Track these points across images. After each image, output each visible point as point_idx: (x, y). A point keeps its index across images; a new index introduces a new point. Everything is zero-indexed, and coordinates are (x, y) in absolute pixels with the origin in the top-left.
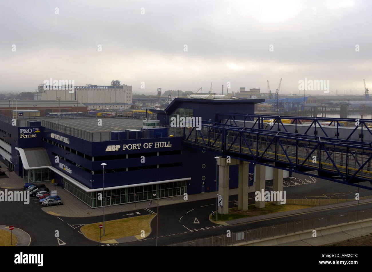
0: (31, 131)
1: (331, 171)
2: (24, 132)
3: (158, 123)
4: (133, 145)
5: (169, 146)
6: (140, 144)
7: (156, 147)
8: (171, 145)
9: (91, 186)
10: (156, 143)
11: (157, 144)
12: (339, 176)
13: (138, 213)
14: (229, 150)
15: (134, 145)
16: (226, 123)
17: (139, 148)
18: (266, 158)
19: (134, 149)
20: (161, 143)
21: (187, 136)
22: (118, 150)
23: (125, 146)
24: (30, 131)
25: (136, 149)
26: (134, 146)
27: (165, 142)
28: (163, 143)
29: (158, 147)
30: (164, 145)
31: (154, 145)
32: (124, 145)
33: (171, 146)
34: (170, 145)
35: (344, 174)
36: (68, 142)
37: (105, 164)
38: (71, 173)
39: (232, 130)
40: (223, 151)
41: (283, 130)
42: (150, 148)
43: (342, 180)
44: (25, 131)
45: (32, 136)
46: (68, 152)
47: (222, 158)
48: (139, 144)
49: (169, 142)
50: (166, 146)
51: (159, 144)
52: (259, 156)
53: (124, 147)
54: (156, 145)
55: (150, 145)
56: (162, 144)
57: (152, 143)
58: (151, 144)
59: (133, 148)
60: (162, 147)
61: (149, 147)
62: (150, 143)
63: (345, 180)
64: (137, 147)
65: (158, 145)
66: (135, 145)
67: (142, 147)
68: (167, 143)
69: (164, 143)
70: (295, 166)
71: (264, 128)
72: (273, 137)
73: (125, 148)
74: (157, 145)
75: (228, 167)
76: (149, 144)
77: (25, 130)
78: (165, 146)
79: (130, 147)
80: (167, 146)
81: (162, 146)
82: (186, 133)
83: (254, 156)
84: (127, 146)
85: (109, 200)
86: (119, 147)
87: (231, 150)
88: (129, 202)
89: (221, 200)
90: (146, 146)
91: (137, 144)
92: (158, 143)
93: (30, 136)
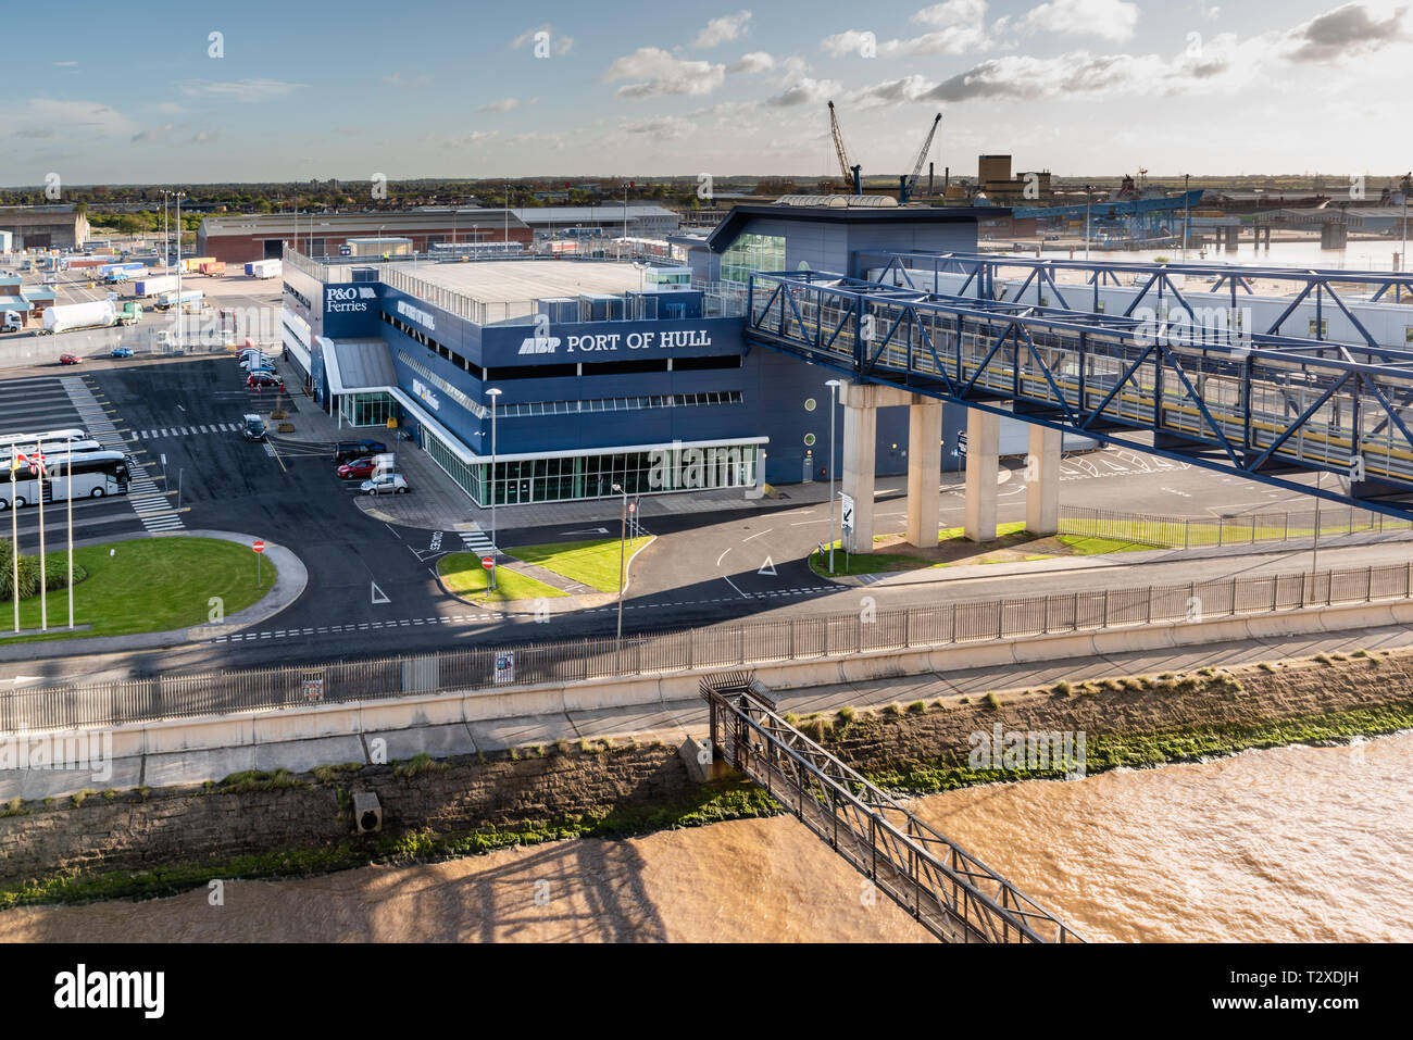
0: (355, 292)
1: (1196, 435)
2: (337, 298)
3: (688, 276)
4: (596, 339)
5: (703, 343)
6: (618, 336)
7: (663, 345)
8: (709, 340)
9: (479, 448)
10: (663, 334)
11: (667, 336)
12: (1224, 452)
13: (603, 531)
14: (875, 359)
15: (598, 337)
16: (880, 281)
17: (614, 348)
18: (987, 387)
19: (599, 348)
20: (678, 333)
21: (759, 315)
22: (553, 351)
23: (574, 341)
24: (351, 293)
25: (606, 348)
26: (599, 342)
27: (693, 333)
28: (685, 333)
29: (671, 345)
30: (689, 341)
31: (657, 339)
32: (570, 338)
33: (709, 343)
34: (706, 341)
35: (1240, 444)
36: (432, 326)
37: (498, 392)
38: (436, 408)
39: (885, 301)
40: (857, 363)
41: (1054, 304)
42: (646, 346)
43: (1231, 463)
44: (340, 293)
45: (355, 307)
46: (431, 352)
47: (854, 383)
48: (614, 336)
49: (703, 333)
50: (695, 342)
51: (675, 336)
52: (965, 379)
53: (571, 345)
54: (663, 339)
55: (646, 340)
56: (682, 336)
57: (653, 335)
58: (649, 337)
59: (596, 346)
60: (684, 344)
61: (643, 344)
62: (646, 335)
63: (1242, 463)
64: (609, 344)
65: (671, 339)
66: (602, 339)
67: (621, 344)
68: (698, 336)
69: (689, 335)
70: (1076, 416)
71: (998, 293)
72: (1008, 324)
73: (573, 347)
74: (669, 339)
75: (874, 411)
76: (643, 337)
77: (340, 291)
78: (692, 344)
79: (587, 344)
80: (698, 344)
81: (681, 342)
82: (755, 303)
83: (949, 381)
84: (580, 342)
85: (528, 488)
86: (557, 342)
87: (880, 361)
88: (583, 496)
89: (850, 511)
90: (635, 341)
91: (609, 336)
92: (671, 334)
93: (351, 307)
